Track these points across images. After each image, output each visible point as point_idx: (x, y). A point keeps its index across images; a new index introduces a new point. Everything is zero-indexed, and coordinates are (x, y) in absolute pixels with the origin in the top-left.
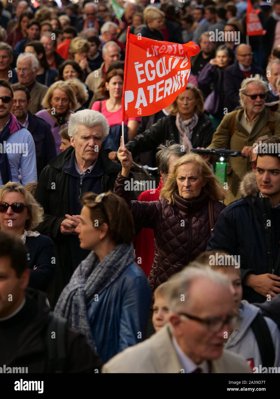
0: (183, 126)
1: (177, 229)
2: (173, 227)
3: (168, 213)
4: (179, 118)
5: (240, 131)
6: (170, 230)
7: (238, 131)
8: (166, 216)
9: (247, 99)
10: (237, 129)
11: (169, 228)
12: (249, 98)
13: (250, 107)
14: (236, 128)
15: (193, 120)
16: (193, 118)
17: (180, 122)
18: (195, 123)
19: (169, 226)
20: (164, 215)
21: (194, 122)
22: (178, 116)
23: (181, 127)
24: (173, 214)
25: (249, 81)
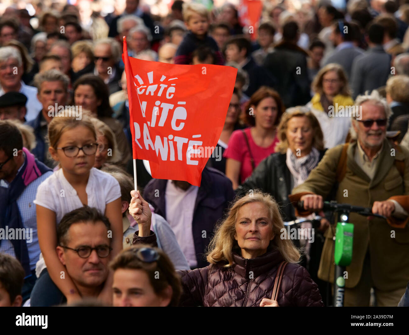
0: (297, 167)
1: (224, 301)
2: (221, 299)
3: (215, 280)
4: (291, 156)
5: (354, 175)
6: (217, 303)
7: (352, 174)
8: (213, 284)
9: (360, 126)
10: (350, 172)
11: (216, 301)
12: (362, 124)
13: (363, 137)
14: (348, 169)
15: (310, 158)
16: (311, 154)
17: (293, 161)
18: (314, 161)
19: (215, 298)
20: (210, 283)
21: (312, 160)
22: (289, 153)
23: (294, 167)
24: (222, 280)
25: (362, 100)
